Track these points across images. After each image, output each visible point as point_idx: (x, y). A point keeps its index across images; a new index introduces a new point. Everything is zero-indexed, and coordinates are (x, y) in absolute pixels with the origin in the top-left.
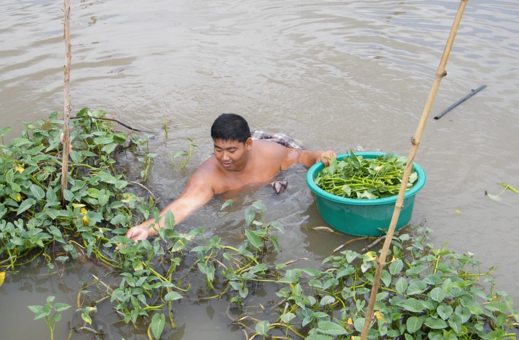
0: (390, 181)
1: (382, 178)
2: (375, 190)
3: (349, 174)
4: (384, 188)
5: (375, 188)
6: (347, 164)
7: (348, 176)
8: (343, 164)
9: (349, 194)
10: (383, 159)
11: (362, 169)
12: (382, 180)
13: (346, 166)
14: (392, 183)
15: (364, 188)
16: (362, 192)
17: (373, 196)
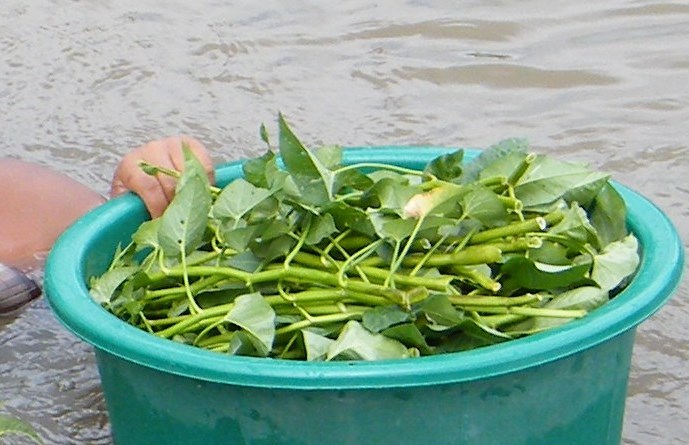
0: (483, 276)
1: (444, 259)
2: (404, 317)
3: (268, 243)
4: (451, 311)
5: (401, 307)
6: (262, 194)
7: (265, 251)
8: (240, 200)
9: (267, 340)
10: (458, 173)
11: (339, 217)
12: (444, 270)
13: (258, 208)
14: (496, 287)
15: (345, 312)
16: (333, 331)
17: (392, 347)
